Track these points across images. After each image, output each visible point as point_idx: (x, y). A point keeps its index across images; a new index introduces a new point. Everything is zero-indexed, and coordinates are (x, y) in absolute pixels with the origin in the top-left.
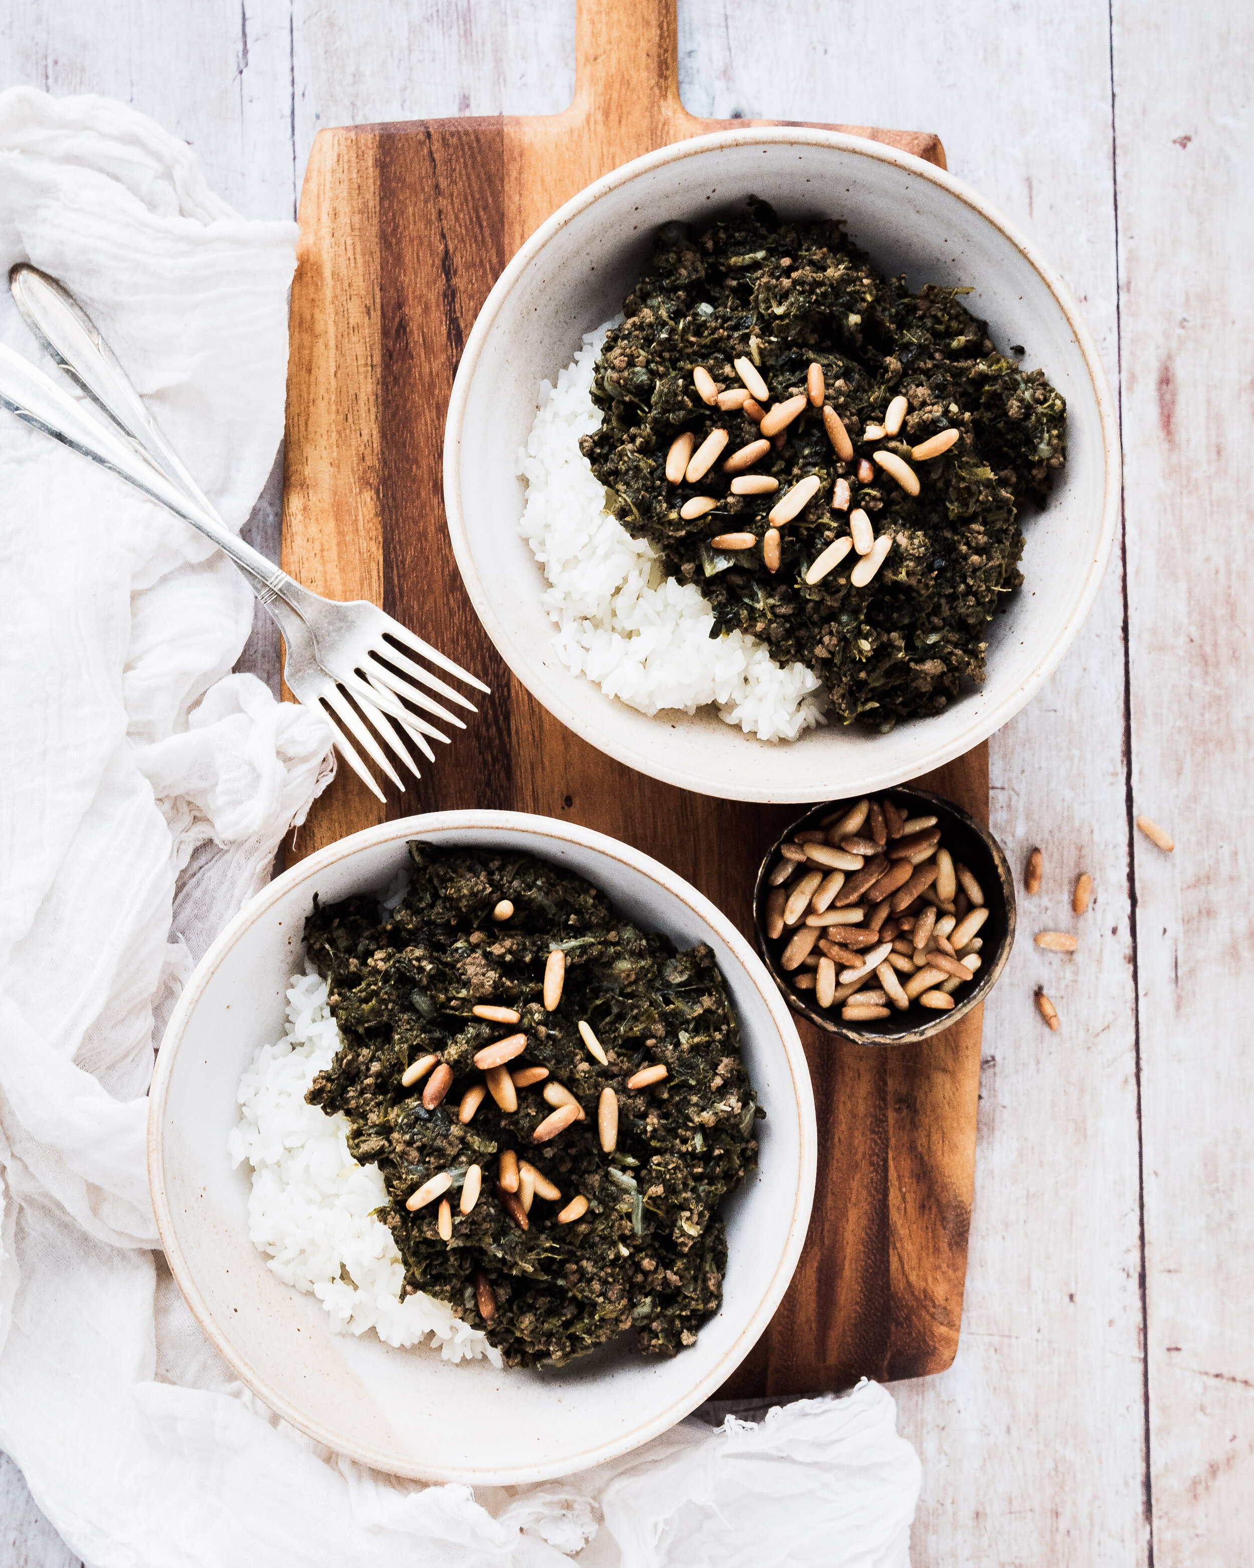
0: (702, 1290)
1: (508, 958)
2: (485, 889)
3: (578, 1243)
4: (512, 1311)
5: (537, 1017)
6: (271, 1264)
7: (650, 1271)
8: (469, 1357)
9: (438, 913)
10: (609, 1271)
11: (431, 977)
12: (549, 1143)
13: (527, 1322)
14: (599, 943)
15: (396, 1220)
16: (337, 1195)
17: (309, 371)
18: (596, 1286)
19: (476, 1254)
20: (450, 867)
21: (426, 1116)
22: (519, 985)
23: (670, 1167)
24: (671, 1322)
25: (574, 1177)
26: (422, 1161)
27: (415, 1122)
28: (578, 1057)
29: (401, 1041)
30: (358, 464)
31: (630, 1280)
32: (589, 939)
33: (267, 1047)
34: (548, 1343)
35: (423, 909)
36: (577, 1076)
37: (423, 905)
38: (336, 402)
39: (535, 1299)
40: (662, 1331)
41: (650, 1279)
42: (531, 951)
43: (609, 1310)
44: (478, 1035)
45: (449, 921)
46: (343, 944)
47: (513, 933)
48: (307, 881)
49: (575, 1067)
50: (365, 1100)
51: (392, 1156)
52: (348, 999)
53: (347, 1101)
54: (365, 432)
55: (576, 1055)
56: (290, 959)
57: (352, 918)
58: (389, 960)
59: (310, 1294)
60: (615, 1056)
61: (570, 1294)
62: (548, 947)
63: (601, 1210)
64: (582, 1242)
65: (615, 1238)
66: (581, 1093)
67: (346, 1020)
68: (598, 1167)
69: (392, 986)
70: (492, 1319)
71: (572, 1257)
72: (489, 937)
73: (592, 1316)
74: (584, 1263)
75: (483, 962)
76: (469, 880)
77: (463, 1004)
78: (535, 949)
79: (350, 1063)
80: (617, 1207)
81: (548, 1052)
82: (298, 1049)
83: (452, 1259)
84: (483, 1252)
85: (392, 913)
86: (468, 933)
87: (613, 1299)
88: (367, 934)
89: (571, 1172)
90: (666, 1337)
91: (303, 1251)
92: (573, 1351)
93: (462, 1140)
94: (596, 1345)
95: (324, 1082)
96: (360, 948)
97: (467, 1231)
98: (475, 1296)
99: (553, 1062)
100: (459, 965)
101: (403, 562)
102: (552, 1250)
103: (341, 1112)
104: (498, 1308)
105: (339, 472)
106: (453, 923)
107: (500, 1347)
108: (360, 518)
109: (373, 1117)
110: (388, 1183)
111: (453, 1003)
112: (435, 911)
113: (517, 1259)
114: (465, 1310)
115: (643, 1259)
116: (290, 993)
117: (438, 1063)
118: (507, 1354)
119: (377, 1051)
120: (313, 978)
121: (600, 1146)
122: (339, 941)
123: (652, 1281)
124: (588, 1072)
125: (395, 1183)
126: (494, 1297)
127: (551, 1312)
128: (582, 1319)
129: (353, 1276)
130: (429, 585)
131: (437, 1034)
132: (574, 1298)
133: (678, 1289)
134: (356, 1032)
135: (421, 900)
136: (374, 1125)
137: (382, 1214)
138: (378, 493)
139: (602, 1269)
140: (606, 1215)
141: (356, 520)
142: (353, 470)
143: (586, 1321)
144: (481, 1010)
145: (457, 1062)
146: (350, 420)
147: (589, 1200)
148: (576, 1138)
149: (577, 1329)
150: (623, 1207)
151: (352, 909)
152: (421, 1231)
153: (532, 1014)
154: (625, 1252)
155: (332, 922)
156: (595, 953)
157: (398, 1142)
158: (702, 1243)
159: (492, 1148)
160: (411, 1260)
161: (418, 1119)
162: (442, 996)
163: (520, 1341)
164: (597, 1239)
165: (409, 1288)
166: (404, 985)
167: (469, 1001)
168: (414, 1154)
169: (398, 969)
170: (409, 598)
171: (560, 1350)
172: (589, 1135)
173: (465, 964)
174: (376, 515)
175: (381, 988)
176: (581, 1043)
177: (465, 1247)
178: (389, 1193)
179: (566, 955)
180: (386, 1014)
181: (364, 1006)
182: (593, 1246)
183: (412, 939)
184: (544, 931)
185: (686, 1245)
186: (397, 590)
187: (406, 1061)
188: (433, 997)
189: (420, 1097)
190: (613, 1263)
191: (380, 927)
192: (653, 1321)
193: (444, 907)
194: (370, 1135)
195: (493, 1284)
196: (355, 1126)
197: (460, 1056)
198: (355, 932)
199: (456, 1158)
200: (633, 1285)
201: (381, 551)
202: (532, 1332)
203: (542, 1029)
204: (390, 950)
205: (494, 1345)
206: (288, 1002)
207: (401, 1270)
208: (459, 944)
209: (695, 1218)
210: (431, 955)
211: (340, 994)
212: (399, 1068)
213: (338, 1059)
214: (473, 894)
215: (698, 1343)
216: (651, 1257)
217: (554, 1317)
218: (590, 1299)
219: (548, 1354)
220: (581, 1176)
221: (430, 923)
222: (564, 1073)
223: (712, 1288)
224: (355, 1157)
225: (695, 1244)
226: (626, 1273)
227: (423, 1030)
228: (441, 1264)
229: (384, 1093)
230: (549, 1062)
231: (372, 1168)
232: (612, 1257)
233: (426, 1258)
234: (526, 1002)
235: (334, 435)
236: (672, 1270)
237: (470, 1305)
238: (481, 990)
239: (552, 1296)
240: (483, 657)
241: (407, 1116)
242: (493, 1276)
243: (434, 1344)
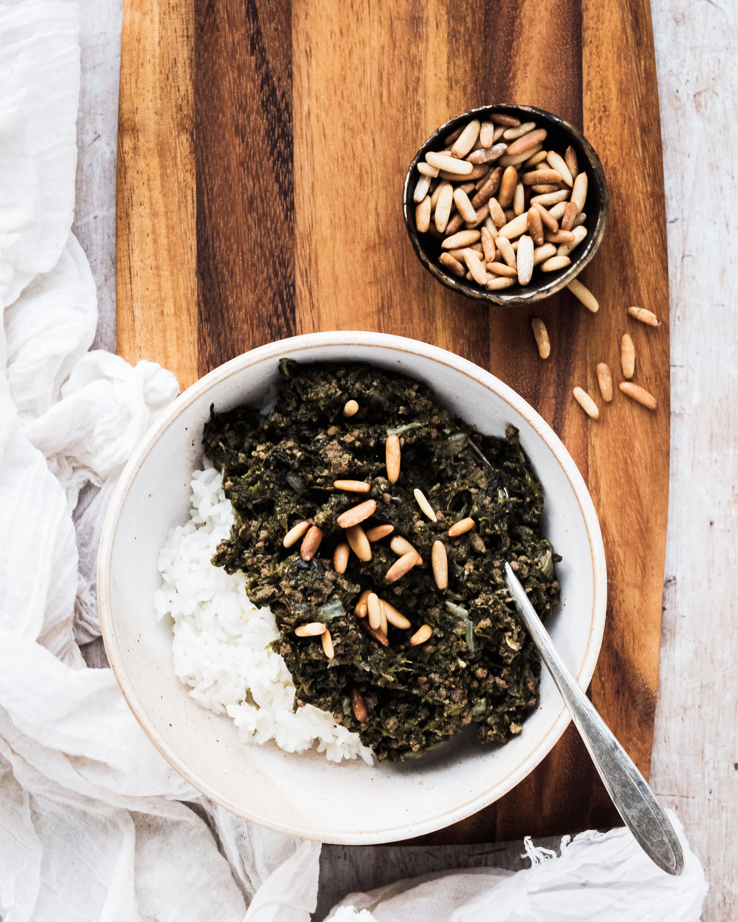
0: (524, 690)
1: (358, 444)
2: (336, 392)
3: (426, 660)
4: (380, 717)
5: (383, 487)
6: (192, 693)
7: (483, 679)
8: (347, 757)
9: (303, 414)
10: (452, 680)
11: (301, 462)
12: (398, 583)
13: (392, 723)
14: (426, 426)
15: (287, 648)
16: (240, 636)
17: (139, 41)
18: (443, 692)
19: (349, 672)
20: (308, 378)
21: (306, 566)
22: (367, 465)
23: (490, 603)
24: (501, 717)
25: (419, 611)
26: (305, 601)
27: (298, 571)
28: (416, 517)
29: (281, 512)
30: (177, 113)
31: (468, 686)
32: (416, 424)
33: (179, 528)
34: (408, 739)
35: (291, 412)
36: (416, 531)
37: (290, 408)
38: (159, 65)
39: (397, 706)
40: (495, 724)
41: (483, 684)
42: (374, 438)
43: (453, 709)
44: (339, 503)
45: (311, 419)
46: (232, 442)
47: (359, 425)
48: (207, 393)
49: (414, 524)
50: (257, 558)
51: (281, 599)
52: (240, 483)
53: (244, 560)
54: (182, 88)
55: (414, 515)
56: (194, 458)
57: (239, 422)
58: (268, 451)
59: (224, 716)
60: (442, 516)
61: (423, 700)
62: (385, 433)
63: (442, 635)
64: (429, 660)
65: (454, 654)
66: (419, 544)
67: (238, 499)
68: (437, 602)
69: (271, 470)
70: (365, 722)
71: (423, 672)
72: (342, 430)
73: (441, 715)
74: (433, 675)
75: (339, 447)
76: (324, 386)
77: (326, 481)
78: (376, 435)
79: (244, 531)
80: (454, 631)
81: (392, 513)
82: (201, 528)
83: (332, 676)
84: (354, 668)
85: (266, 418)
86: (326, 428)
87: (457, 700)
88: (250, 434)
89: (417, 607)
90: (498, 729)
91: (216, 682)
92: (428, 745)
93: (334, 582)
94: (446, 738)
95: (226, 547)
96: (246, 445)
97: (342, 652)
98: (351, 705)
99: (397, 520)
100: (321, 452)
101: (212, 189)
102: (407, 665)
103: (239, 571)
104: (369, 714)
105: (162, 119)
106: (314, 420)
107: (371, 746)
108: (179, 155)
109: (265, 572)
110: (279, 621)
111: (319, 480)
112: (300, 412)
113: (381, 672)
114: (344, 717)
115: (477, 669)
116: (193, 484)
117: (310, 526)
118: (377, 751)
119: (263, 522)
120: (210, 471)
121: (435, 585)
122: (229, 441)
123: (486, 686)
124: (424, 527)
125: (285, 619)
126: (365, 705)
127: (409, 715)
128: (434, 719)
129: (256, 698)
130: (232, 207)
131: (309, 505)
132: (427, 702)
133: (505, 691)
134: (247, 508)
135: (288, 405)
136: (267, 577)
137: (276, 646)
138: (192, 135)
139: (446, 679)
140: (446, 639)
141: (175, 157)
142: (172, 118)
143: (437, 719)
144: (340, 484)
145: (324, 524)
146: (171, 79)
147: (433, 628)
148: (418, 579)
149: (431, 727)
150: (459, 631)
151: (239, 416)
152: (307, 654)
153: (379, 485)
154: (463, 664)
155: (224, 426)
156: (424, 434)
157: (286, 587)
158: (522, 656)
159: (357, 589)
160: (300, 679)
161: (300, 568)
162: (310, 476)
163: (387, 740)
164: (441, 657)
165: (300, 702)
166: (281, 470)
167: (331, 478)
168: (299, 595)
169: (275, 457)
170: (216, 217)
171: (419, 743)
172: (427, 578)
173: (325, 450)
174: (191, 152)
175: (263, 473)
176: (417, 507)
177: (340, 666)
178: (280, 628)
179: (400, 438)
180: (268, 492)
181: (251, 488)
182: (438, 662)
183: (284, 434)
184: (382, 422)
185: (510, 658)
186: (207, 211)
187: (286, 527)
188: (303, 477)
189: (299, 554)
190: (455, 674)
191: (259, 430)
192: (488, 717)
193: (307, 409)
194: (263, 585)
195: (364, 695)
196: (252, 579)
197: (327, 519)
198: (241, 433)
199: (330, 596)
200: (470, 691)
201: (195, 180)
202: (396, 730)
203: (387, 496)
204: (268, 444)
205: (366, 745)
206: (192, 492)
207: (293, 690)
208: (320, 437)
209: (515, 637)
210: (300, 446)
211: (232, 481)
212: (281, 533)
213: (235, 529)
214: (328, 397)
215: (523, 733)
216: (483, 668)
217: (412, 718)
218: (439, 701)
219: (409, 749)
220: (425, 610)
221: (297, 422)
222: (406, 529)
223: (531, 688)
224: (253, 602)
225: (516, 657)
226: (464, 682)
227: (298, 502)
228: (324, 681)
229: (272, 554)
230: (394, 520)
231: (266, 610)
232: (453, 669)
233: (311, 677)
234: (374, 477)
235: (158, 91)
236: (500, 676)
237: (347, 712)
238: (340, 468)
239: (409, 703)
240: (274, 264)
241: (292, 567)
242: (363, 690)
243: (320, 749)
